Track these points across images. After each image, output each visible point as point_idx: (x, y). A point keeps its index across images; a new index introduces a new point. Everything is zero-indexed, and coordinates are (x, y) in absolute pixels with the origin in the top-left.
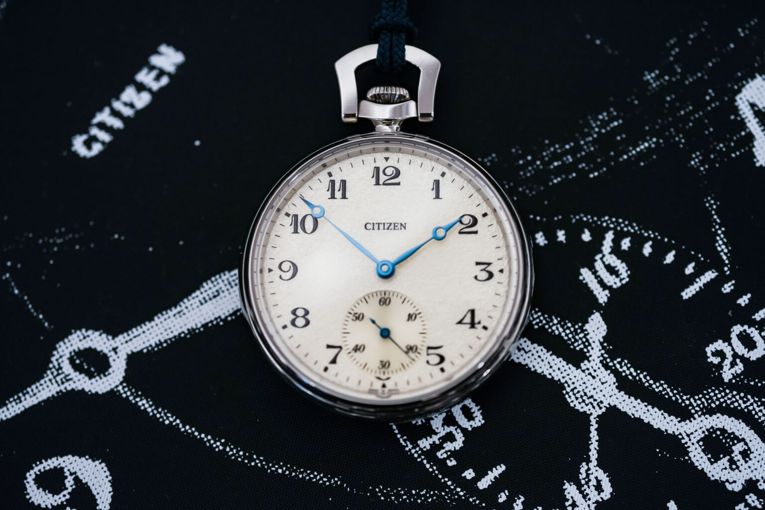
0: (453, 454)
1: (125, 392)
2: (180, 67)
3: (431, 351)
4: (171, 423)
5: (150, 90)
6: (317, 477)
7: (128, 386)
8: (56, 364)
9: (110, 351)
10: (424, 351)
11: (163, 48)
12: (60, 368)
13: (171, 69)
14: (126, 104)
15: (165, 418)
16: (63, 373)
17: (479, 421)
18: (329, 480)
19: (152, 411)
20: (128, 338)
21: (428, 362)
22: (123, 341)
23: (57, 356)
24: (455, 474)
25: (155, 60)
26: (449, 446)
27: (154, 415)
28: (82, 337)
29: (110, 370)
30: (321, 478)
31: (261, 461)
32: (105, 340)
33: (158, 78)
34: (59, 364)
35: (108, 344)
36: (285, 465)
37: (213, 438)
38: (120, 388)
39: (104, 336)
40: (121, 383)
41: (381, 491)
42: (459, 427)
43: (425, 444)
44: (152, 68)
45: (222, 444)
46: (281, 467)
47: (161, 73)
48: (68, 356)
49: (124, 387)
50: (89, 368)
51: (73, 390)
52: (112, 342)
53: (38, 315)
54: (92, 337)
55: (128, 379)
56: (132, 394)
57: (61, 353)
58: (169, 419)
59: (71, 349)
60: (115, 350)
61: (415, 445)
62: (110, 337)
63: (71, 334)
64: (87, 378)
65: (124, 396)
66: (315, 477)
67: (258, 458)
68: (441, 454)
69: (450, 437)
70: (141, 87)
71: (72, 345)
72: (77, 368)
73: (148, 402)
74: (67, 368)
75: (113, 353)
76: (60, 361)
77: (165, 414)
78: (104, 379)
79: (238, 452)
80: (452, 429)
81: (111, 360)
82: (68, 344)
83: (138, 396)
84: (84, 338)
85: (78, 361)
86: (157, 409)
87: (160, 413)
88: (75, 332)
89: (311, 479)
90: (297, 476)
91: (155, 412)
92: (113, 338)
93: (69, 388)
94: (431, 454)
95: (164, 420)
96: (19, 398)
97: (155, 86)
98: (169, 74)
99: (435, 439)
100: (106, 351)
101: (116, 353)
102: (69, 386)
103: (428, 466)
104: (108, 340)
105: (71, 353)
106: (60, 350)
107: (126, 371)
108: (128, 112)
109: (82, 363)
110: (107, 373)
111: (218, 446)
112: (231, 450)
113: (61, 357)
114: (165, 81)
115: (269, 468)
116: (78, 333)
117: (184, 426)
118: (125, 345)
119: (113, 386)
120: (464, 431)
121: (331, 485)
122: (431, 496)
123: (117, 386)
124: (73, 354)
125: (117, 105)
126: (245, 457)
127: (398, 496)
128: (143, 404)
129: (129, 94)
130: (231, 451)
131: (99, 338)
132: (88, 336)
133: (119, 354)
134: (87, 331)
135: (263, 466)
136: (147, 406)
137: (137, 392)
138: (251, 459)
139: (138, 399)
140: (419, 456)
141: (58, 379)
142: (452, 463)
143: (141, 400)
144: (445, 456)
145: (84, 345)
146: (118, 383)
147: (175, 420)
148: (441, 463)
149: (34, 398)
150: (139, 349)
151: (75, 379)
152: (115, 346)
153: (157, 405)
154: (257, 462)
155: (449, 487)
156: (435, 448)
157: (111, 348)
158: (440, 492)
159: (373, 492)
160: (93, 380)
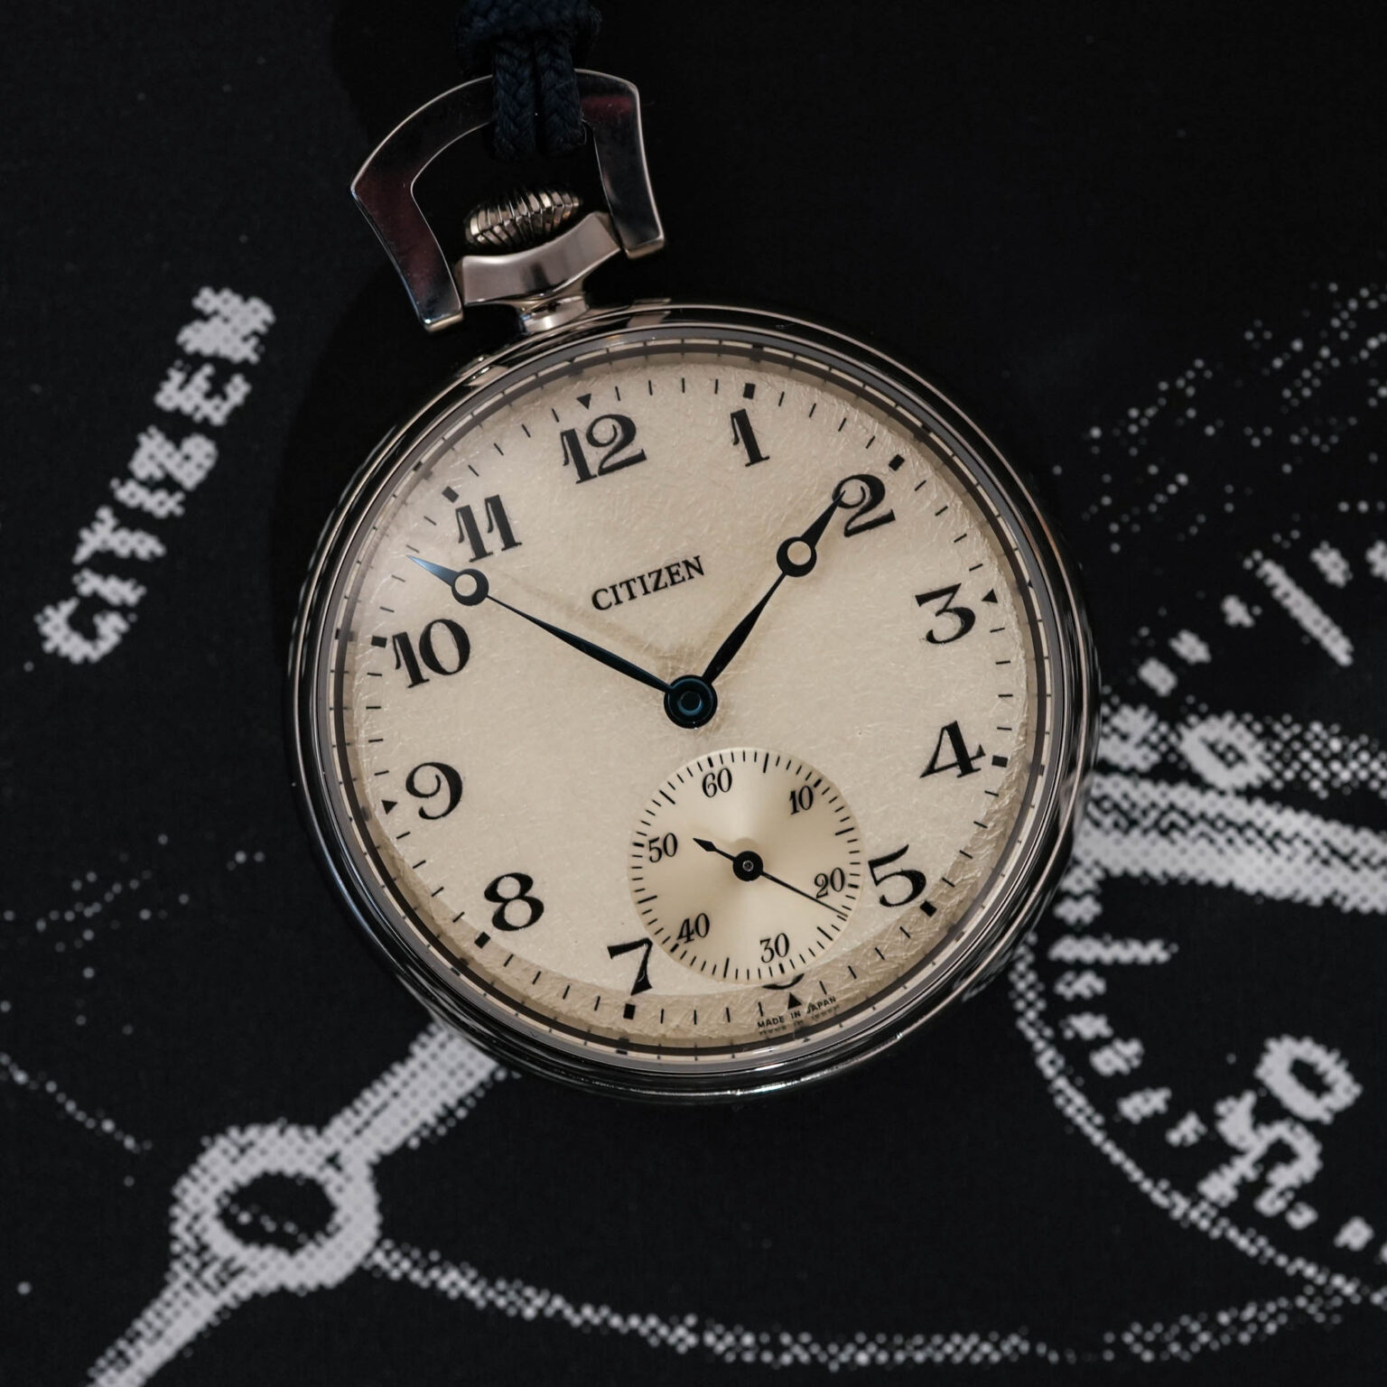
0: (1302, 1194)
1: (396, 1265)
2: (267, 340)
3: (880, 871)
4: (540, 1311)
5: (205, 428)
6: (963, 1347)
7: (398, 1246)
8: (188, 1239)
9: (321, 1168)
10: (865, 879)
11: (207, 299)
12: (203, 1248)
13: (245, 351)
14: (151, 485)
15: (520, 1302)
16: (215, 1258)
17: (1344, 1090)
18: (997, 1346)
19: (483, 1293)
20: (357, 1122)
21: (883, 901)
22: (348, 1131)
23: (185, 1219)
24: (1318, 1244)
25: (195, 338)
26: (1284, 1177)
27: (491, 1304)
28: (234, 1151)
29: (338, 1218)
30: (975, 1349)
31: (806, 1347)
32: (299, 1142)
33: (216, 389)
34: (197, 1238)
35: (310, 1150)
36: (871, 1338)
37: (664, 1320)
38: (379, 1257)
39: (292, 1132)
40: (378, 1244)
41: (1139, 1338)
42: (1297, 1119)
43: (1220, 1186)
44: (194, 362)
45: (692, 1330)
46: (861, 1347)
47: (223, 369)
48: (214, 1209)
49: (388, 1254)
50: (280, 1228)
51: (256, 1296)
52: (319, 1143)
53: (99, 1125)
54: (262, 1143)
55: (394, 1228)
56: (415, 1264)
57: (194, 1208)
58: (533, 1303)
59: (216, 1190)
60: (333, 1160)
61: (1196, 1198)
62: (310, 1132)
63: (203, 1150)
64: (282, 1256)
65: (395, 1274)
66: (958, 1348)
67: (796, 1340)
68: (1268, 1204)
69: (1280, 1154)
70: (178, 427)
71: (214, 1180)
72: (248, 1235)
73: (463, 1274)
74: (223, 1243)
75: (330, 1172)
76: (197, 1228)
77: (519, 1292)
78: (330, 1245)
79: (738, 1339)
80: (1280, 1130)
81: (331, 1190)
82: (205, 1180)
83: (430, 1265)
84: (243, 1150)
85: (245, 1218)
86: (492, 1284)
87: (503, 1293)
88: (213, 1142)
89: (948, 1357)
90: (910, 1360)
91: (491, 1294)
92: (319, 1132)
93: (245, 1294)
94: (1242, 1209)
95: (520, 1312)
96: (121, 1354)
97: (217, 413)
98: (244, 368)
99: (1243, 1168)
100: (310, 1171)
101: (339, 1168)
102: (243, 1288)
103: (1243, 1243)
104: (306, 1139)
105: (218, 1201)
106: (187, 1200)
107: (381, 1208)
108: (163, 505)
109: (256, 1218)
110: (330, 1228)
111: (682, 1337)
112: (720, 1338)
113: (196, 1217)
114: (238, 390)
115: (832, 1357)
116: (222, 1142)
117: (578, 1310)
118: (357, 1142)
119: (358, 1257)
120: (1313, 1127)
121: (1005, 1359)
122: (1273, 1317)
123: (369, 1256)
124: (226, 1201)
125: (129, 494)
126: (760, 1347)
127: (1186, 1338)
128: (454, 1281)
129: (152, 454)
130: (719, 1342)
131: (281, 1142)
132: (251, 1144)
133: (349, 1169)
134: (242, 1130)
135: (814, 1357)
136: (463, 1284)
137: (425, 1255)
138: (778, 1349)
139: (435, 1274)
140: (1214, 1222)
141: (208, 1275)
142: (1303, 1218)
143: (444, 1272)
144: (1280, 1205)
145: (247, 1170)
146: (368, 1245)
147: (549, 1302)
148: (1276, 1228)
149: (160, 1344)
150: (396, 1142)
151: (253, 1266)
152: (329, 1150)
153: (488, 1274)
154: (797, 1351)
155: (1310, 1281)
156: (1250, 1190)
157: (320, 1160)
158: (1292, 1298)
159: (1119, 1347)
160: (301, 1256)
